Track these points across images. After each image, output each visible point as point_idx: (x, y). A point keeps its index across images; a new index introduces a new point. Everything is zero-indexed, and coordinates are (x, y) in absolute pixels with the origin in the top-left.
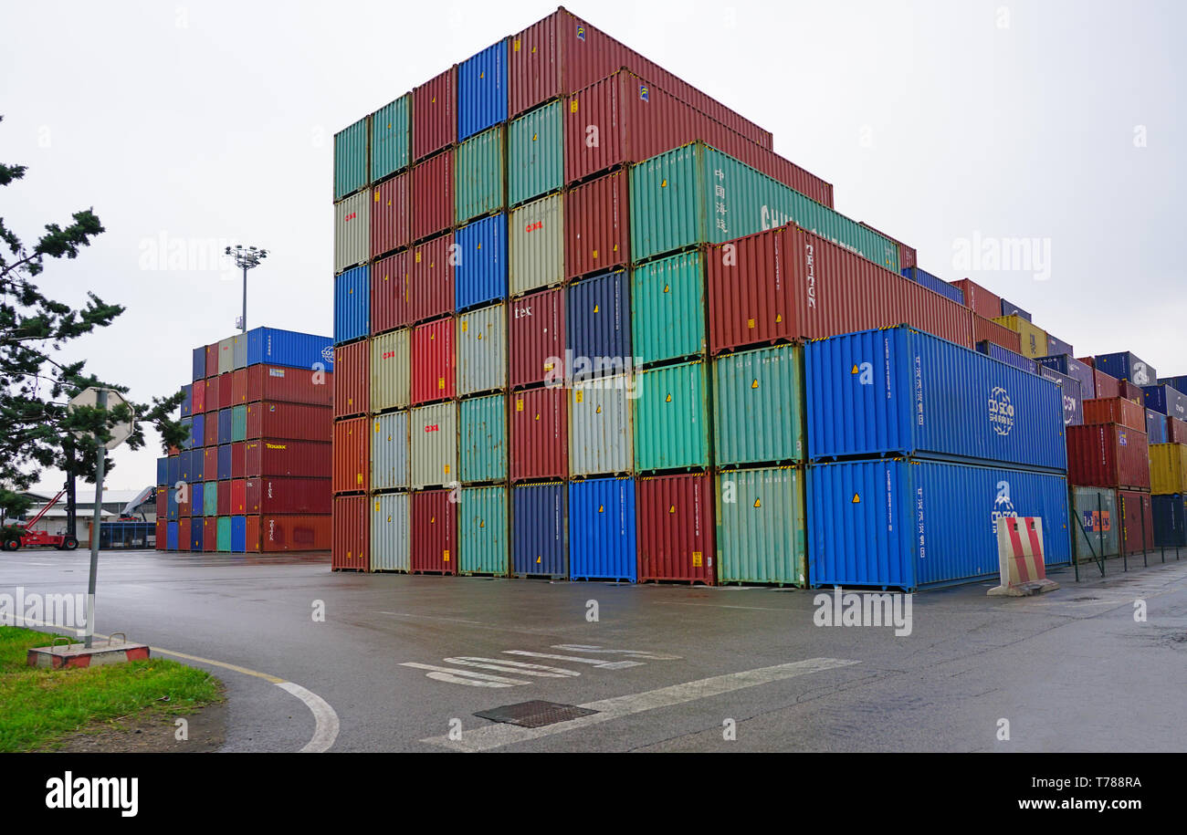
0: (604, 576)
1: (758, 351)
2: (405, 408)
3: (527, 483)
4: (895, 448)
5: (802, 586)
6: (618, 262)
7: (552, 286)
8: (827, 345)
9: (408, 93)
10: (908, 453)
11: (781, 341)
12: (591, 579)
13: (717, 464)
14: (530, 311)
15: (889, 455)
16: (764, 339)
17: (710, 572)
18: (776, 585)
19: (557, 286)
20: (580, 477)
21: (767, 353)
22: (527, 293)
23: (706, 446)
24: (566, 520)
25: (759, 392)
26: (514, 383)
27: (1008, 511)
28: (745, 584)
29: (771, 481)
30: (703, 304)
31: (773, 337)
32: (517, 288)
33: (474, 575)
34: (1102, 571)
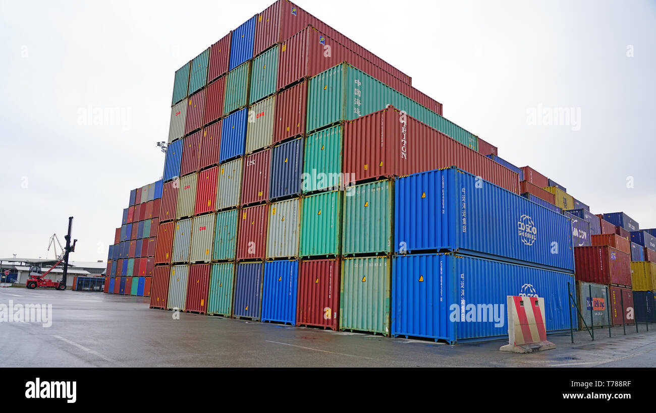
0: (279, 320)
1: (369, 184)
2: (191, 217)
3: (245, 261)
4: (445, 247)
5: (387, 335)
6: (299, 133)
7: (266, 148)
8: (408, 180)
9: (209, 48)
10: (454, 250)
11: (382, 178)
12: (272, 322)
13: (343, 253)
14: (254, 162)
15: (443, 251)
16: (373, 176)
17: (335, 322)
18: (372, 333)
19: (268, 147)
20: (271, 259)
21: (374, 185)
22: (254, 152)
23: (337, 242)
24: (262, 284)
25: (368, 208)
26: (243, 203)
27: (532, 293)
28: (354, 331)
29: (372, 266)
30: (341, 156)
31: (378, 176)
32: (249, 150)
33: (215, 315)
34: (592, 337)
